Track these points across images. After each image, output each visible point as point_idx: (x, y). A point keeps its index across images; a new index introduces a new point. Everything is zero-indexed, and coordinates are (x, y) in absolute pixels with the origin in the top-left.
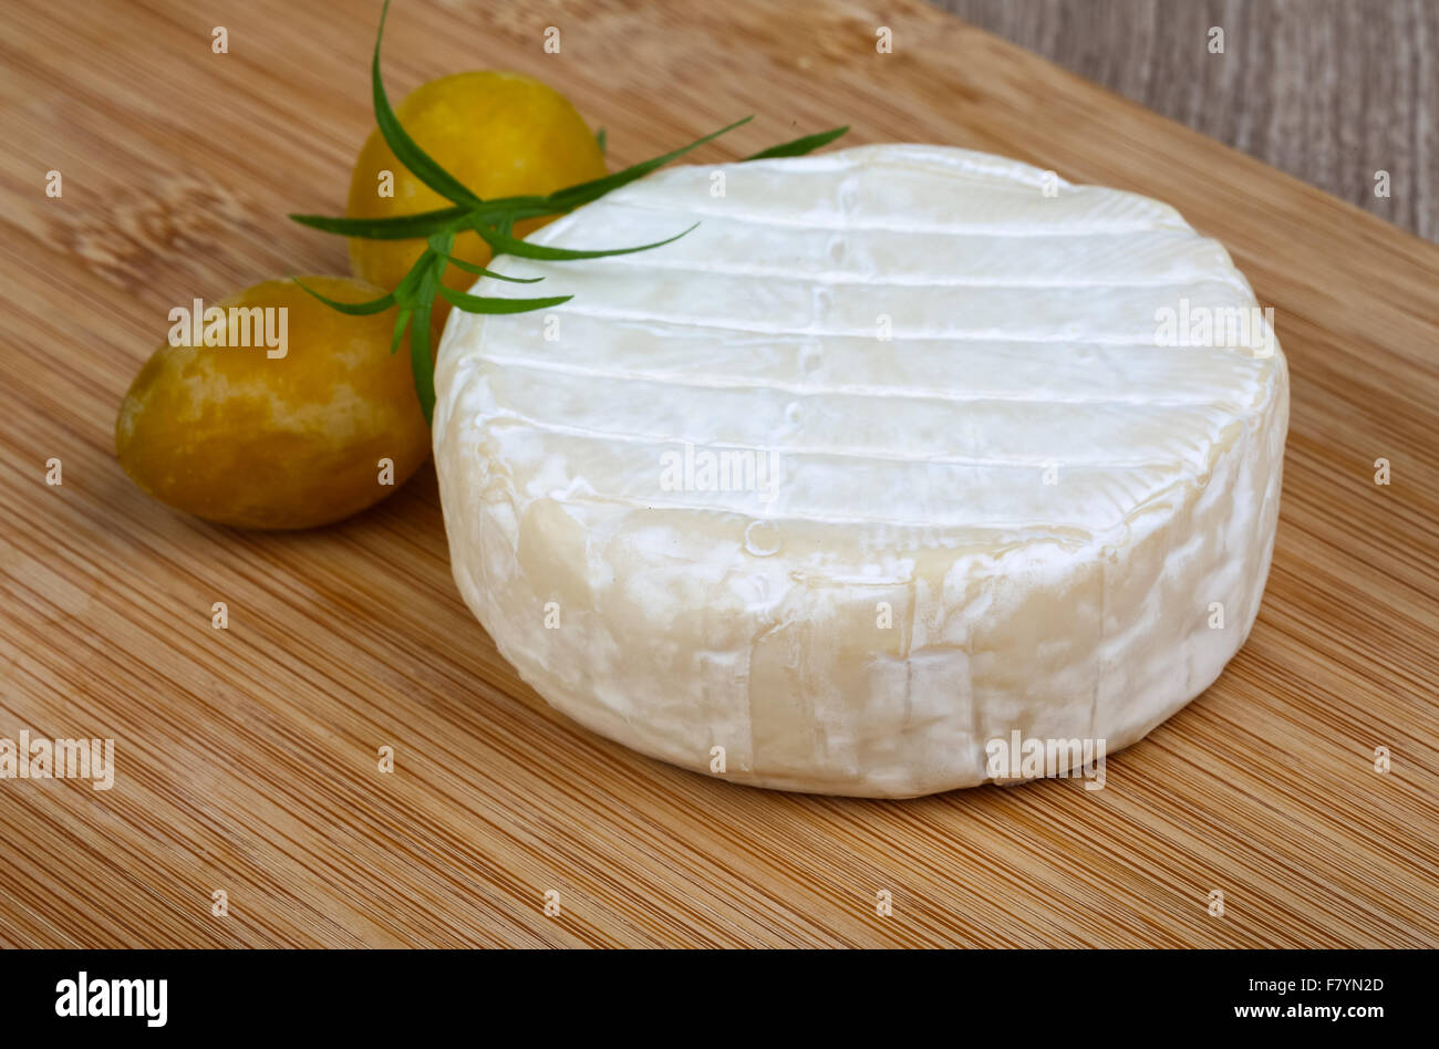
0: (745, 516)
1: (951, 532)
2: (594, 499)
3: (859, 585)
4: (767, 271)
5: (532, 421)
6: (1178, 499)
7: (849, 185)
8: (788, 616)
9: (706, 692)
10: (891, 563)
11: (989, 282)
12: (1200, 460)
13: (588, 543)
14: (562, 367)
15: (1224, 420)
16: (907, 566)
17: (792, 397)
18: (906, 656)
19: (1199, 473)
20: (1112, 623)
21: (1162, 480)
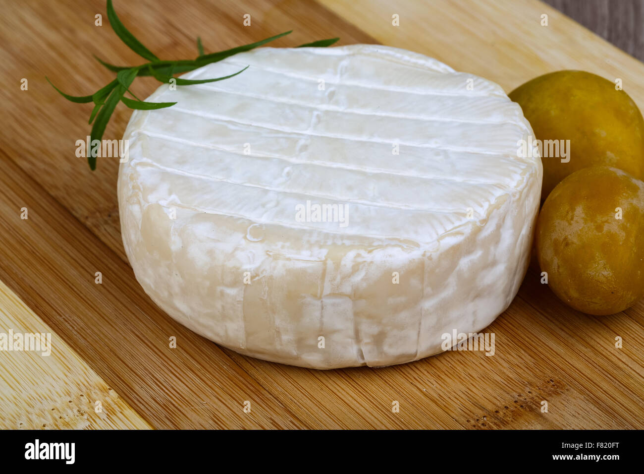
0: (250, 220)
1: (350, 237)
2: (179, 206)
3: (298, 260)
4: (293, 102)
5: (158, 165)
6: (468, 230)
7: (345, 63)
8: (262, 273)
9: (223, 307)
10: (316, 250)
11: (401, 115)
12: (482, 212)
13: (172, 228)
14: (180, 140)
15: (499, 193)
16: (324, 252)
17: (288, 164)
18: (321, 297)
19: (481, 218)
20: (428, 290)
21: (460, 220)
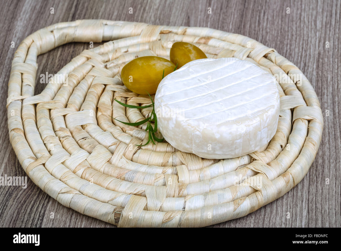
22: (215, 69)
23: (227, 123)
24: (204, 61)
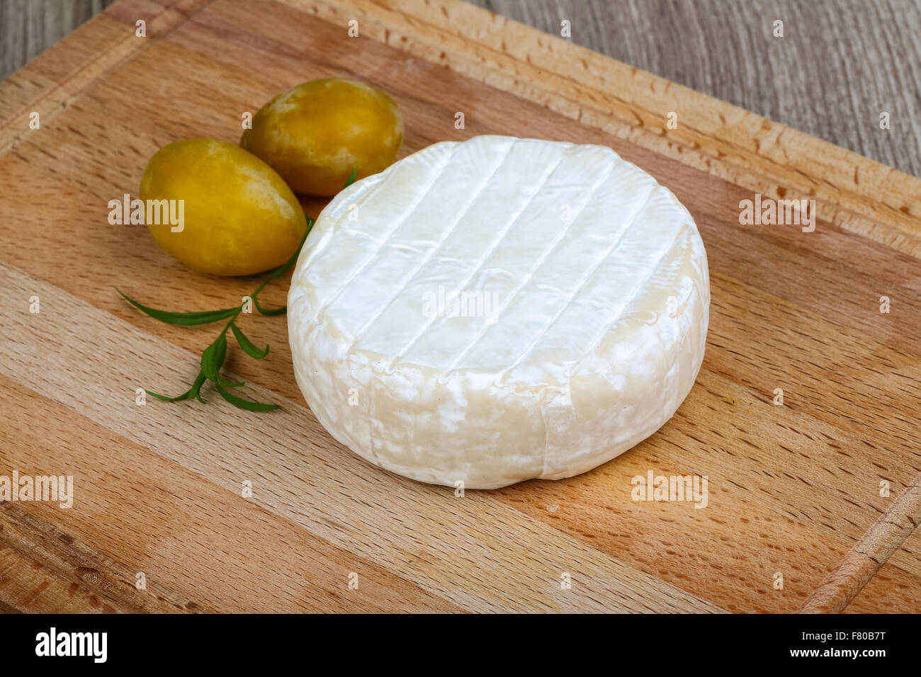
22: (418, 200)
23: (617, 333)
24: (358, 192)
